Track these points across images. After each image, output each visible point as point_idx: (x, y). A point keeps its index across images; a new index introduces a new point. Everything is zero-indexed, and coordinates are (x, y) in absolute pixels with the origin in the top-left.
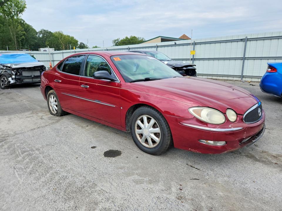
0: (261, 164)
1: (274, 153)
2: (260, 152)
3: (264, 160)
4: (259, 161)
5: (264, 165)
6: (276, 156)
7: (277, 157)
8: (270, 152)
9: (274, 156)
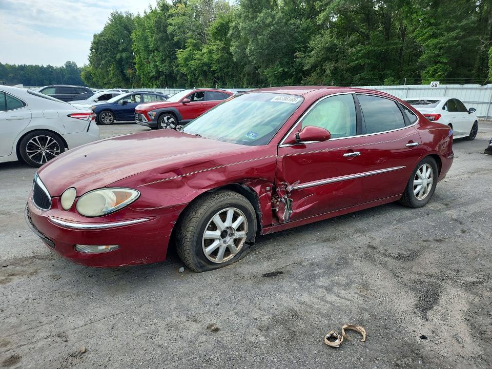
0: (25, 256)
1: (16, 280)
2: (39, 269)
3: (25, 263)
4: (32, 258)
5: (21, 256)
6: (11, 277)
7: (9, 275)
8: (23, 279)
9: (13, 275)
